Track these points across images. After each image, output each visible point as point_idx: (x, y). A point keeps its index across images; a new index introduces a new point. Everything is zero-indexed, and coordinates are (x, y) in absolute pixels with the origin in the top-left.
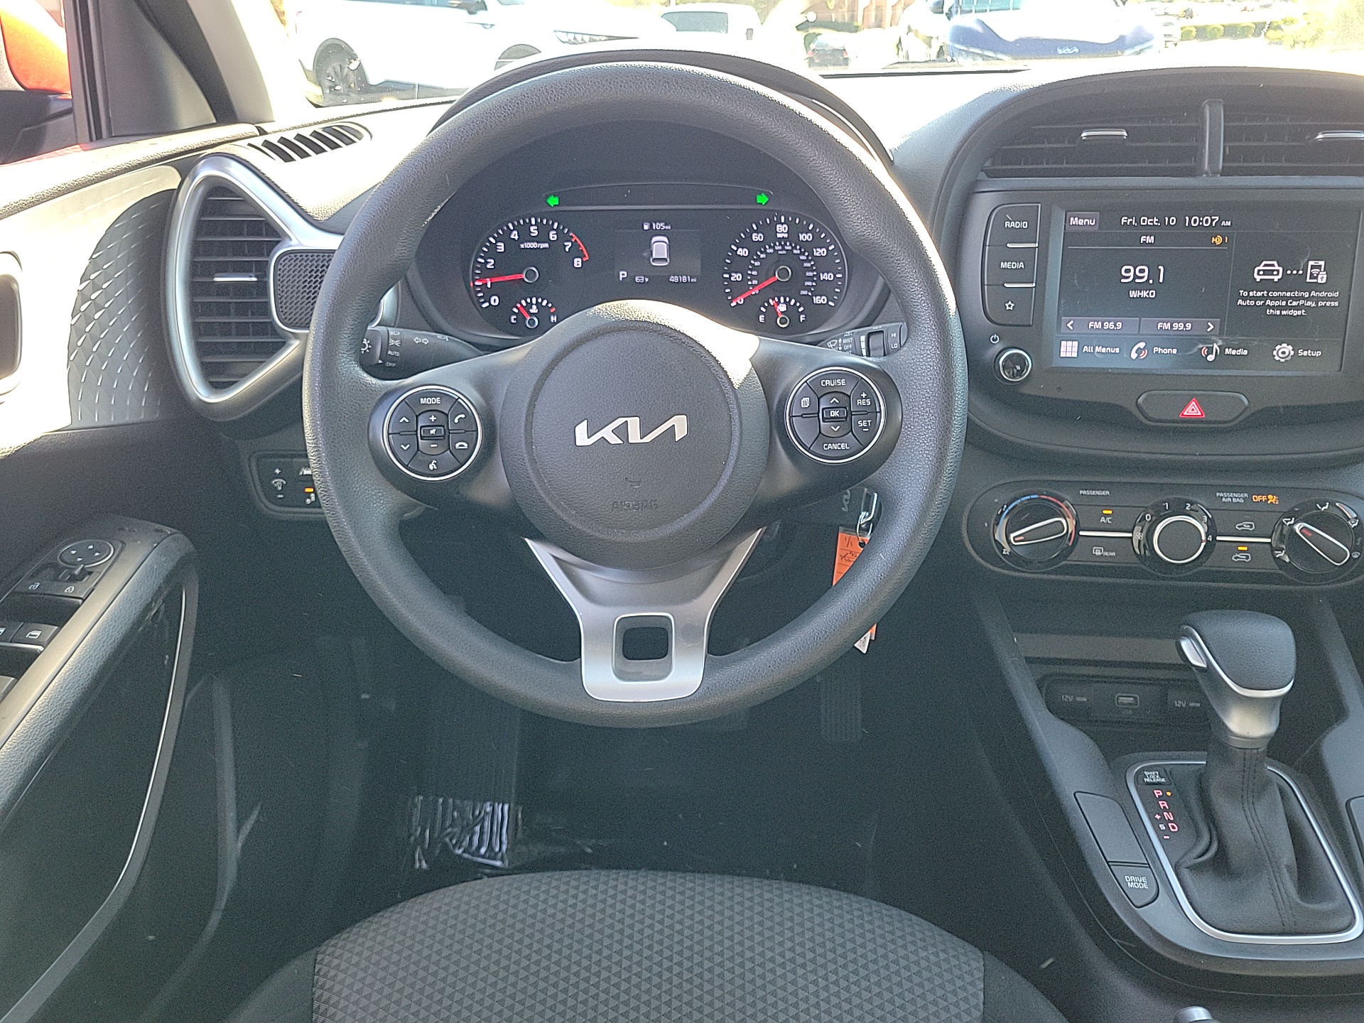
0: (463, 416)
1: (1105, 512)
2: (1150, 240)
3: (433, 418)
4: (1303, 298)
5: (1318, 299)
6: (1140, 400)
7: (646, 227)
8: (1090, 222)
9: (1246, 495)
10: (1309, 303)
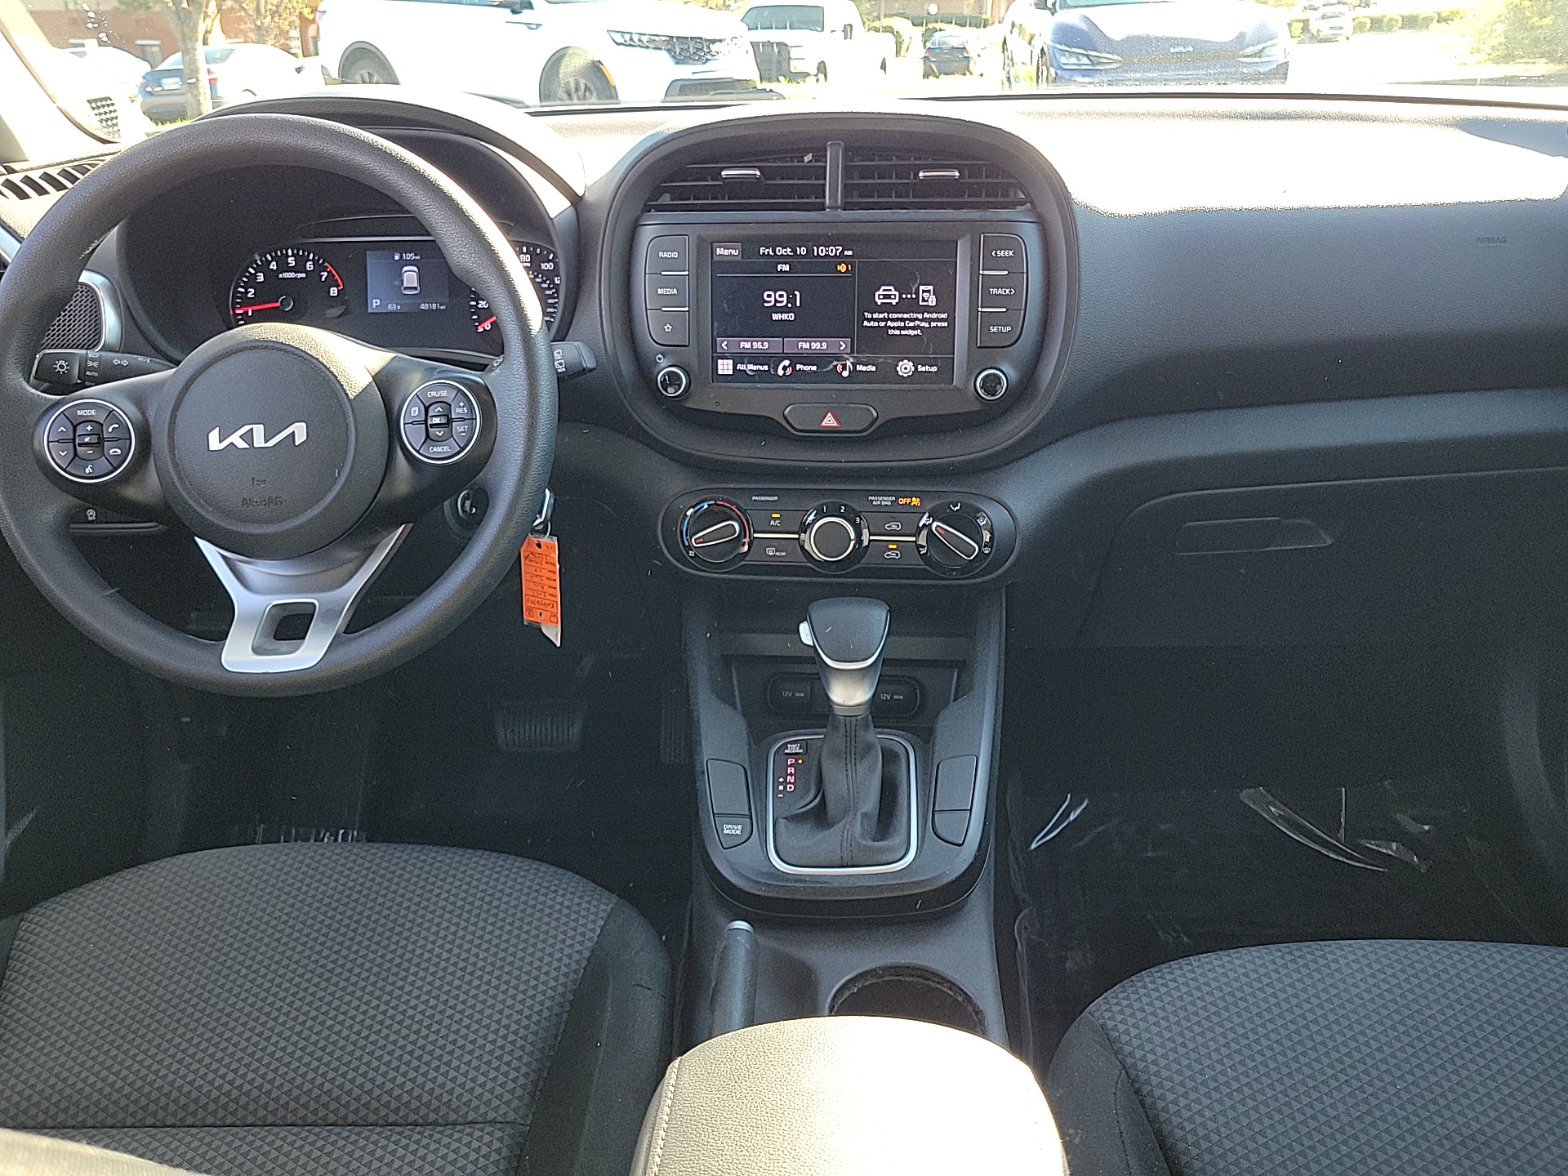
0: (117, 426)
1: (774, 516)
2: (786, 268)
3: (89, 428)
4: (917, 319)
5: (930, 320)
6: (786, 412)
7: (397, 258)
8: (733, 252)
9: (894, 498)
10: (923, 324)
